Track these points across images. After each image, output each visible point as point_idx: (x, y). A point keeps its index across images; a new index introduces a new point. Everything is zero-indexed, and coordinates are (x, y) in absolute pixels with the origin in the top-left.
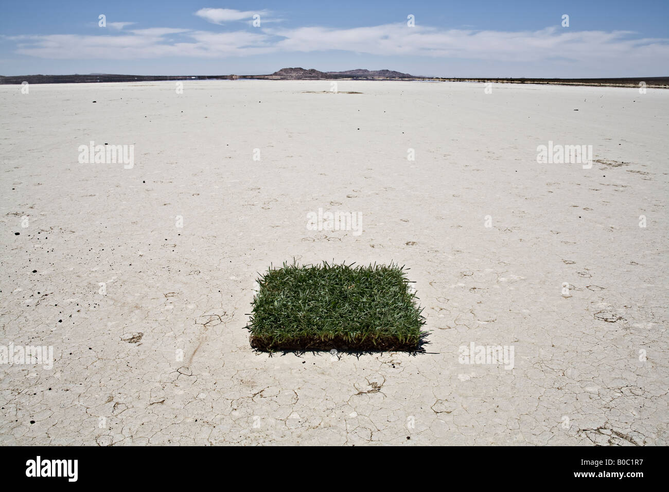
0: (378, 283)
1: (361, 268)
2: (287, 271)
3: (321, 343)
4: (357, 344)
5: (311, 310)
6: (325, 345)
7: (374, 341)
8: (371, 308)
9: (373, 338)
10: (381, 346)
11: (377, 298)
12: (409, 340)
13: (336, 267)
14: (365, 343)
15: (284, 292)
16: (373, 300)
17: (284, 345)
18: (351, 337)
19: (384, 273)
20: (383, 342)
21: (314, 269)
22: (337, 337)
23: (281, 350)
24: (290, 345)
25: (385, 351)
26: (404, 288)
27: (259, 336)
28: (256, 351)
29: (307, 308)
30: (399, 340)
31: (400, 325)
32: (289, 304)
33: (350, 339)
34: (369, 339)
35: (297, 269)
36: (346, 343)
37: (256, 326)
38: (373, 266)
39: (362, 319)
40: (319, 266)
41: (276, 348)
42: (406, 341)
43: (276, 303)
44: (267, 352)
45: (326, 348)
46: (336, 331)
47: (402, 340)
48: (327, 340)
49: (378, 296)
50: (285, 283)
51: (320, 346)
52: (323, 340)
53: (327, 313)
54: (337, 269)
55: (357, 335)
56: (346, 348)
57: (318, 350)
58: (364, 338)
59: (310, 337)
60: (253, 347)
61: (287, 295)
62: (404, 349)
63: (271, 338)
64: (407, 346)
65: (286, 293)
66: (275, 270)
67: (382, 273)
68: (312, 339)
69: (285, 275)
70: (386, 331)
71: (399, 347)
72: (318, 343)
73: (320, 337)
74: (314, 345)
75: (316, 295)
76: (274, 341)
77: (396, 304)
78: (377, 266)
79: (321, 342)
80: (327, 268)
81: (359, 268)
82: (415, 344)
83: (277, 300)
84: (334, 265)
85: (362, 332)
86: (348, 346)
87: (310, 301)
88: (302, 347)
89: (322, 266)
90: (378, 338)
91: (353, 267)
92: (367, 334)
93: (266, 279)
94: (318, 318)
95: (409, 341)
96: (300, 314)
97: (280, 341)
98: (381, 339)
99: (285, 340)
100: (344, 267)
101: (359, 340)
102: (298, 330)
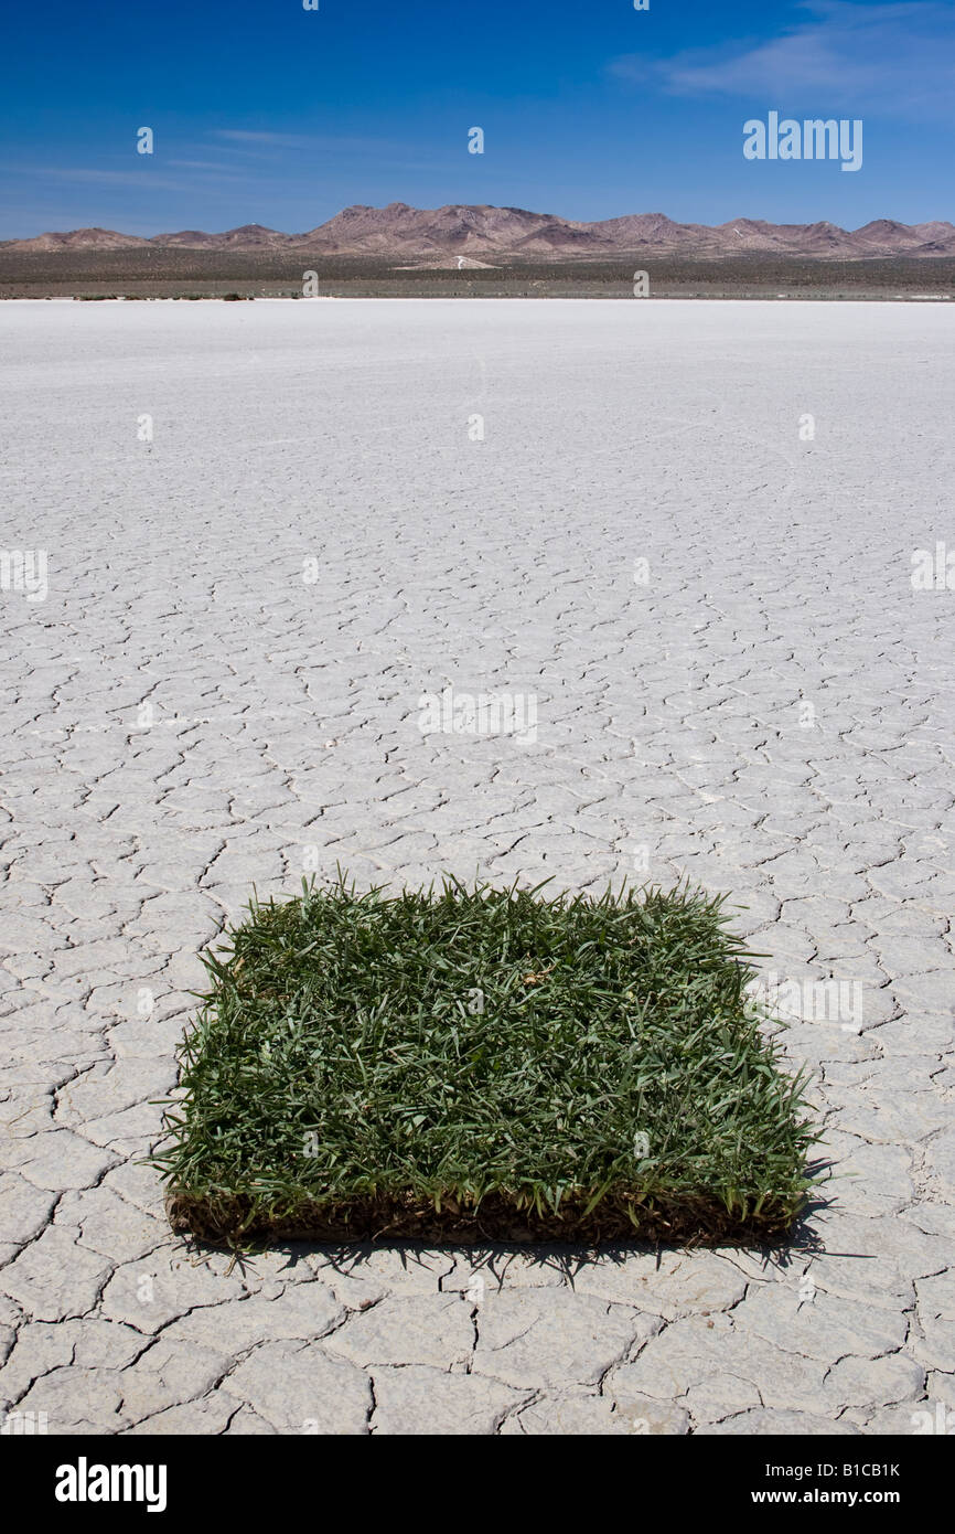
0: (639, 961)
1: (577, 900)
2: (313, 911)
3: (430, 1222)
4: (566, 1222)
5: (392, 1086)
6: (447, 1229)
7: (631, 1213)
8: (616, 1073)
9: (626, 1201)
10: (657, 1231)
11: (635, 1024)
12: (765, 1205)
13: (485, 895)
14: (597, 1221)
15: (298, 1003)
16: (625, 1038)
17: (292, 1226)
18: (544, 1199)
19: (657, 920)
20: (665, 1215)
21: (409, 905)
22: (491, 1198)
23: (278, 1246)
24: (315, 1227)
25: (673, 1245)
26: (732, 981)
27: (198, 1197)
28: (188, 1244)
29: (381, 1073)
30: (724, 1207)
31: (729, 1147)
32: (316, 1054)
33: (540, 1207)
34: (611, 1205)
35: (350, 904)
36: (523, 1219)
37: (187, 1155)
38: (615, 893)
39: (584, 1126)
40: (425, 892)
41: (262, 1238)
42: (751, 1210)
43: (266, 1052)
44: (227, 1251)
45: (449, 1237)
46: (489, 1178)
47: (737, 1208)
48: (454, 1210)
49: (639, 1018)
50: (305, 960)
51: (428, 1232)
52: (438, 1209)
53: (454, 1096)
54: (492, 900)
55: (568, 1194)
56: (528, 1236)
57: (420, 1244)
58: (593, 1203)
59: (390, 1199)
60: (179, 1231)
61: (308, 1017)
62: (745, 1239)
63: (244, 1202)
64: (757, 1228)
65: (306, 1007)
66: (272, 905)
67: (649, 920)
68: (397, 1207)
69: (307, 927)
70: (679, 1170)
71: (726, 1235)
72: (420, 1220)
73: (426, 1199)
74: (404, 1226)
75: (414, 1017)
76: (253, 1212)
77: (709, 1052)
78: (632, 892)
79: (431, 1216)
80: (458, 899)
81: (570, 901)
82: (786, 1221)
83: (270, 1039)
84: (480, 887)
85: (586, 1181)
86: (533, 1229)
87: (390, 1043)
88: (359, 1233)
89: (440, 892)
90: (646, 1202)
91: (547, 895)
92: (605, 1188)
93: (238, 943)
94: (418, 1120)
95: (761, 1211)
96: (355, 1105)
97: (275, 1211)
98: (657, 1205)
99: (297, 1210)
100: (515, 898)
101: (572, 1206)
102: (344, 1171)
